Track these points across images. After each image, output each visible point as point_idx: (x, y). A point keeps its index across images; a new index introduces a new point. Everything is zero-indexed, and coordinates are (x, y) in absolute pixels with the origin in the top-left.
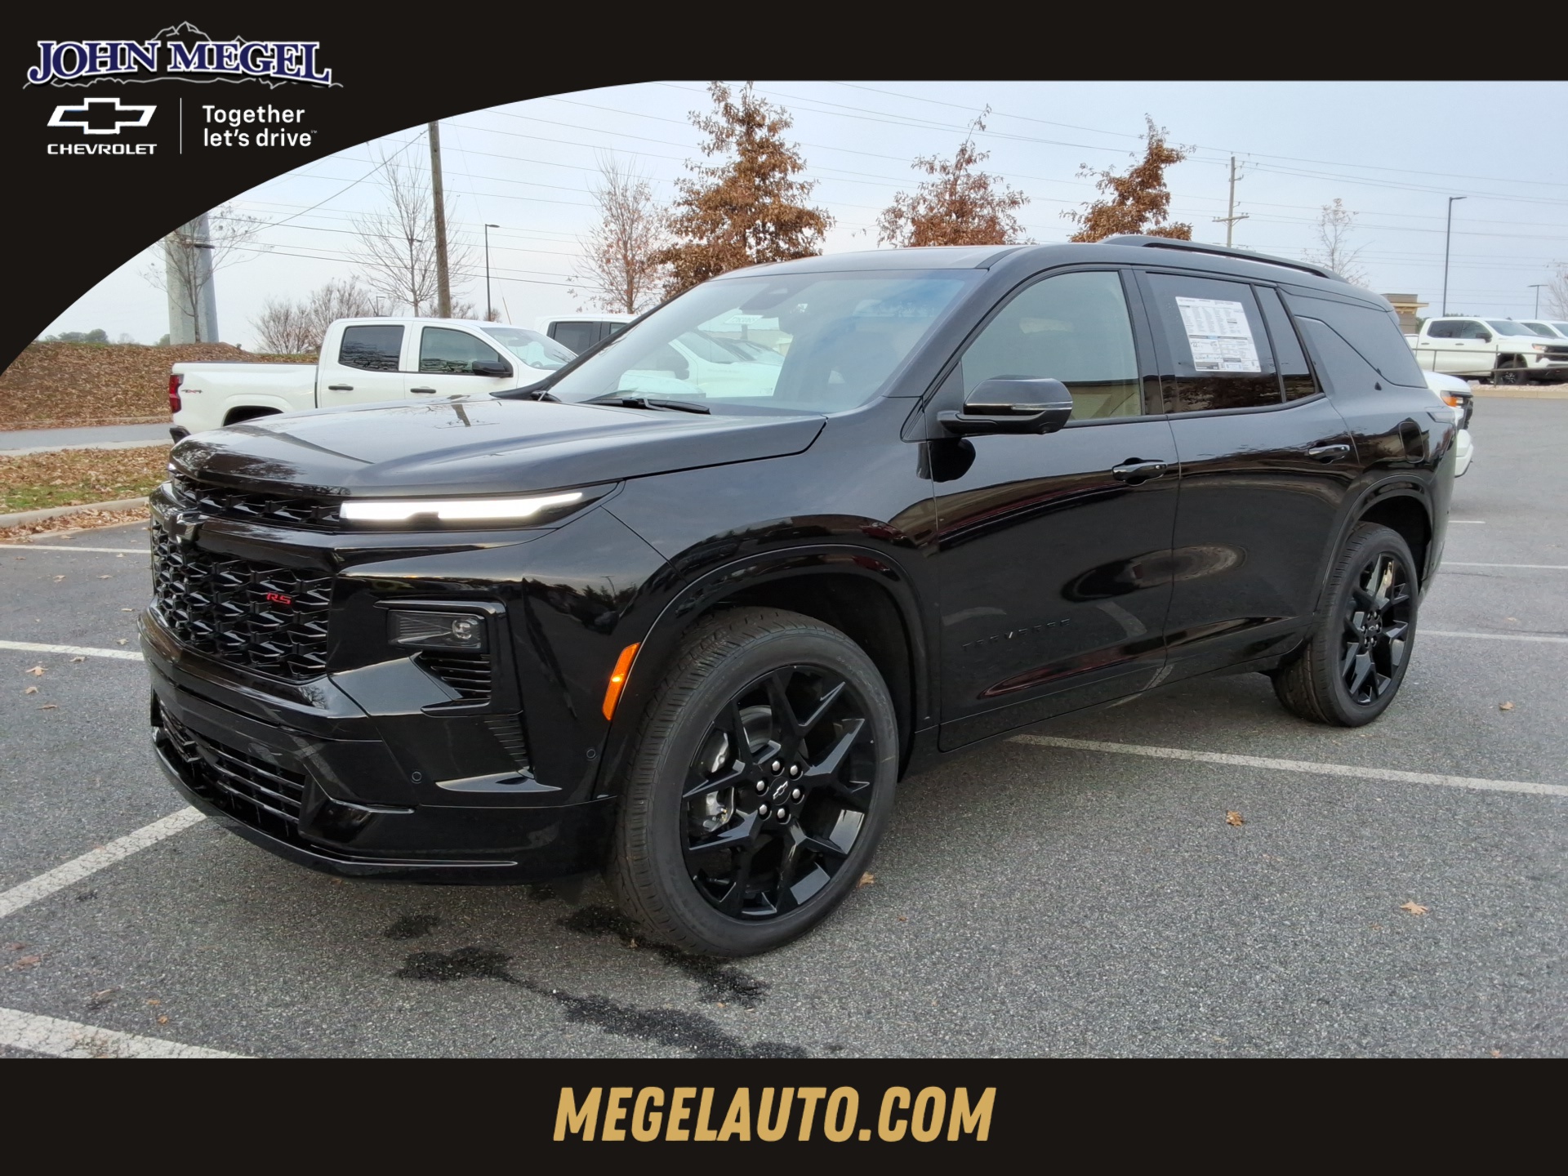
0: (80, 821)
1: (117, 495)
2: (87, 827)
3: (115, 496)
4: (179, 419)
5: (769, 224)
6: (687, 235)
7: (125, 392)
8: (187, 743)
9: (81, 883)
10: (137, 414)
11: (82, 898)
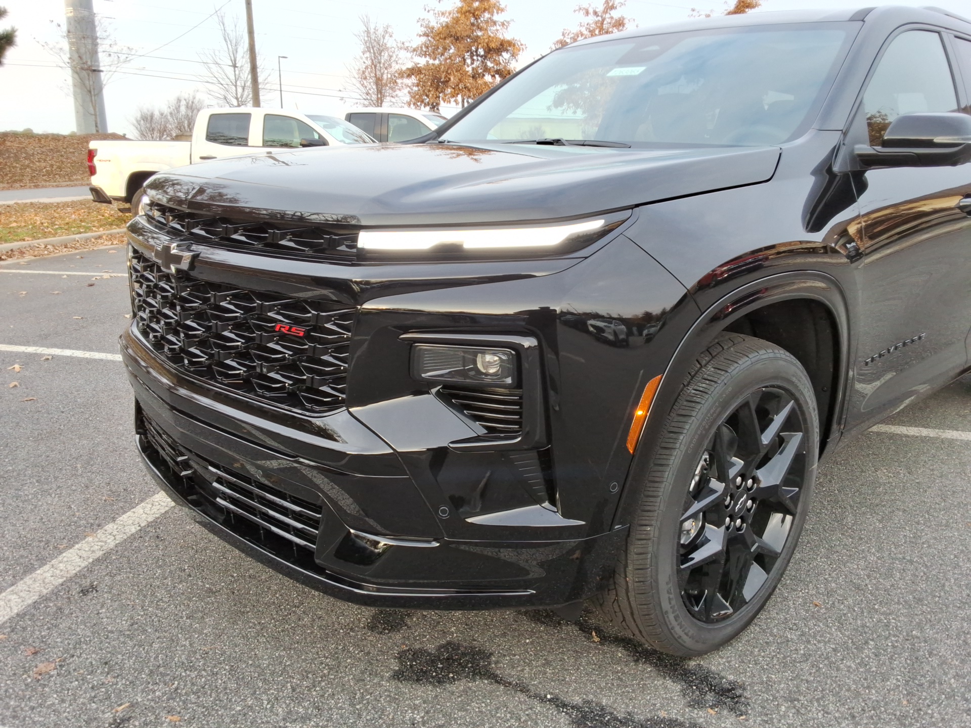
0: (70, 507)
1: (56, 233)
2: (77, 514)
3: (54, 235)
4: (95, 181)
5: (479, 50)
6: (425, 57)
7: (52, 166)
8: (180, 459)
9: (80, 575)
10: (61, 180)
11: (84, 592)
